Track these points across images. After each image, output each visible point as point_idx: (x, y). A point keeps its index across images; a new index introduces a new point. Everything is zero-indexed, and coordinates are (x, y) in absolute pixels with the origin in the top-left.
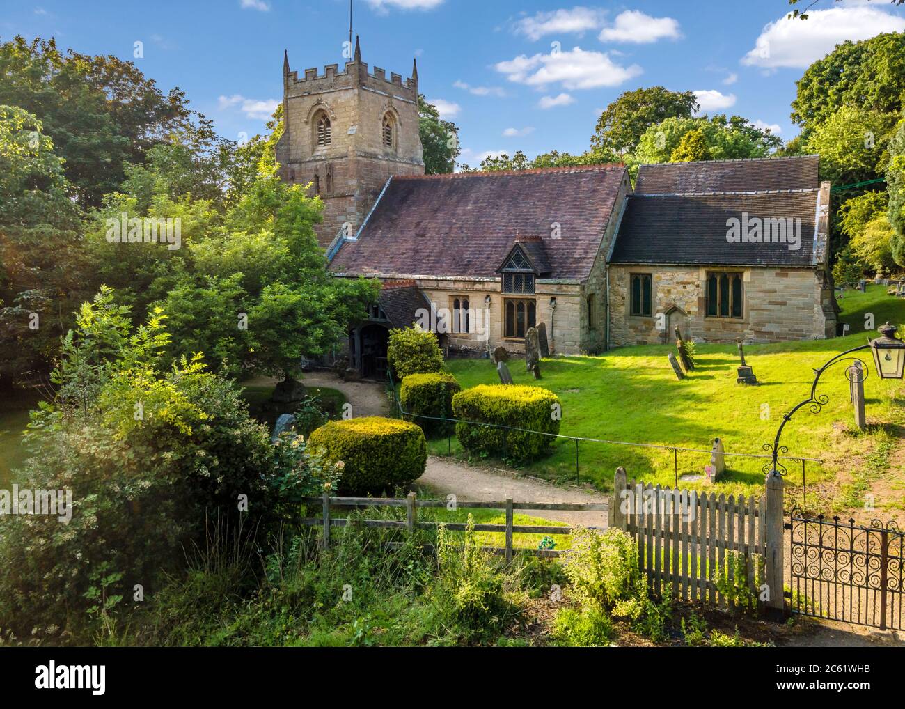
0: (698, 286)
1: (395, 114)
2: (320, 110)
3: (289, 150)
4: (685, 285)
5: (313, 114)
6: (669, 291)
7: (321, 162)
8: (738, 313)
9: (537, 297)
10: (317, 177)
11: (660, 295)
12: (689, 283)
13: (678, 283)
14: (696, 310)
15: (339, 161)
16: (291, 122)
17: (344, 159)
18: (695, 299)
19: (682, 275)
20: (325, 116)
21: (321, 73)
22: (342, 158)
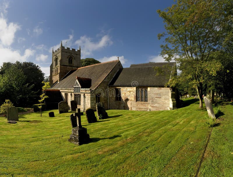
0: (134, 92)
1: (73, 57)
3: (52, 67)
4: (130, 92)
6: (125, 94)
7: (56, 68)
8: (146, 100)
9: (81, 94)
11: (123, 95)
12: (131, 91)
13: (128, 91)
14: (134, 99)
18: (133, 96)
19: (129, 89)
22: (59, 66)
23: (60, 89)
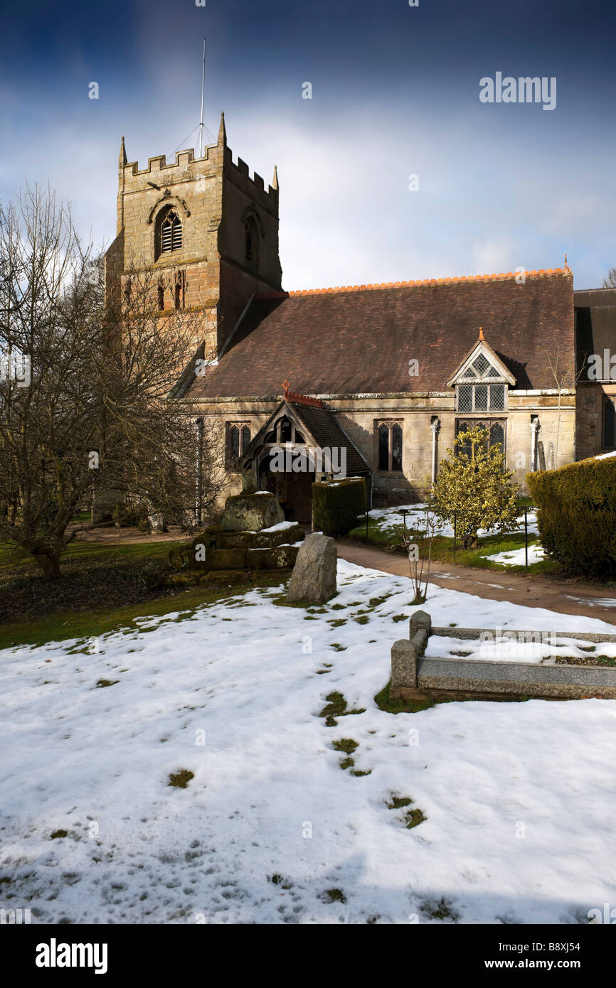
1: (257, 220)
2: (169, 207)
3: (122, 259)
5: (157, 211)
7: (168, 270)
9: (508, 415)
10: (161, 290)
15: (194, 267)
16: (126, 225)
17: (200, 264)
20: (173, 216)
21: (170, 161)
22: (197, 262)
23: (328, 396)
